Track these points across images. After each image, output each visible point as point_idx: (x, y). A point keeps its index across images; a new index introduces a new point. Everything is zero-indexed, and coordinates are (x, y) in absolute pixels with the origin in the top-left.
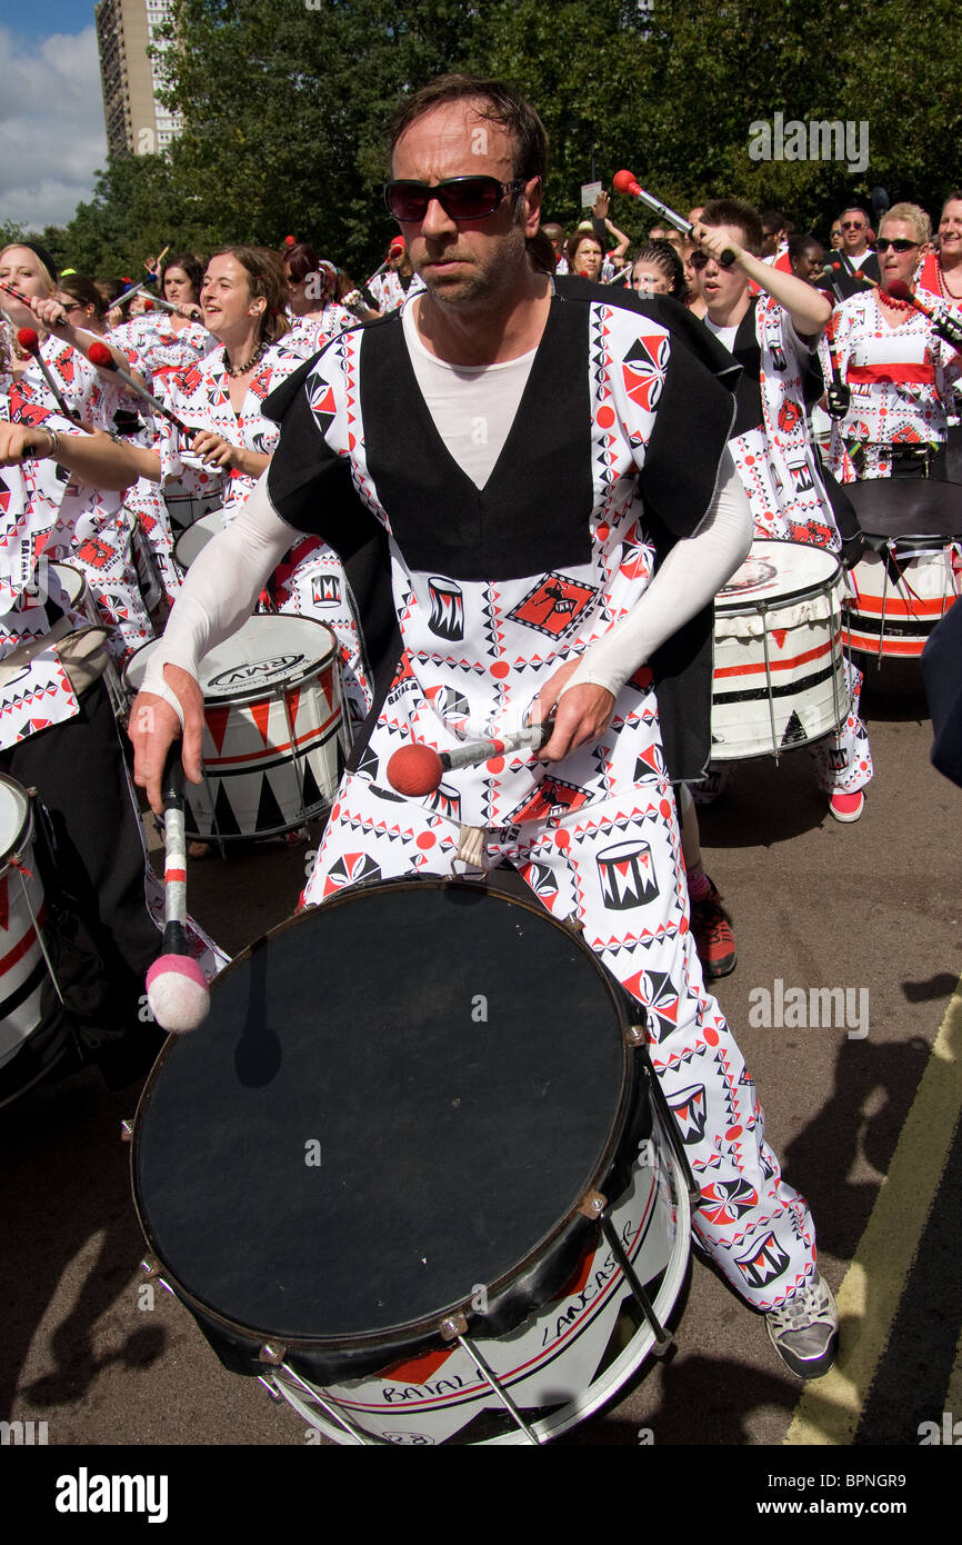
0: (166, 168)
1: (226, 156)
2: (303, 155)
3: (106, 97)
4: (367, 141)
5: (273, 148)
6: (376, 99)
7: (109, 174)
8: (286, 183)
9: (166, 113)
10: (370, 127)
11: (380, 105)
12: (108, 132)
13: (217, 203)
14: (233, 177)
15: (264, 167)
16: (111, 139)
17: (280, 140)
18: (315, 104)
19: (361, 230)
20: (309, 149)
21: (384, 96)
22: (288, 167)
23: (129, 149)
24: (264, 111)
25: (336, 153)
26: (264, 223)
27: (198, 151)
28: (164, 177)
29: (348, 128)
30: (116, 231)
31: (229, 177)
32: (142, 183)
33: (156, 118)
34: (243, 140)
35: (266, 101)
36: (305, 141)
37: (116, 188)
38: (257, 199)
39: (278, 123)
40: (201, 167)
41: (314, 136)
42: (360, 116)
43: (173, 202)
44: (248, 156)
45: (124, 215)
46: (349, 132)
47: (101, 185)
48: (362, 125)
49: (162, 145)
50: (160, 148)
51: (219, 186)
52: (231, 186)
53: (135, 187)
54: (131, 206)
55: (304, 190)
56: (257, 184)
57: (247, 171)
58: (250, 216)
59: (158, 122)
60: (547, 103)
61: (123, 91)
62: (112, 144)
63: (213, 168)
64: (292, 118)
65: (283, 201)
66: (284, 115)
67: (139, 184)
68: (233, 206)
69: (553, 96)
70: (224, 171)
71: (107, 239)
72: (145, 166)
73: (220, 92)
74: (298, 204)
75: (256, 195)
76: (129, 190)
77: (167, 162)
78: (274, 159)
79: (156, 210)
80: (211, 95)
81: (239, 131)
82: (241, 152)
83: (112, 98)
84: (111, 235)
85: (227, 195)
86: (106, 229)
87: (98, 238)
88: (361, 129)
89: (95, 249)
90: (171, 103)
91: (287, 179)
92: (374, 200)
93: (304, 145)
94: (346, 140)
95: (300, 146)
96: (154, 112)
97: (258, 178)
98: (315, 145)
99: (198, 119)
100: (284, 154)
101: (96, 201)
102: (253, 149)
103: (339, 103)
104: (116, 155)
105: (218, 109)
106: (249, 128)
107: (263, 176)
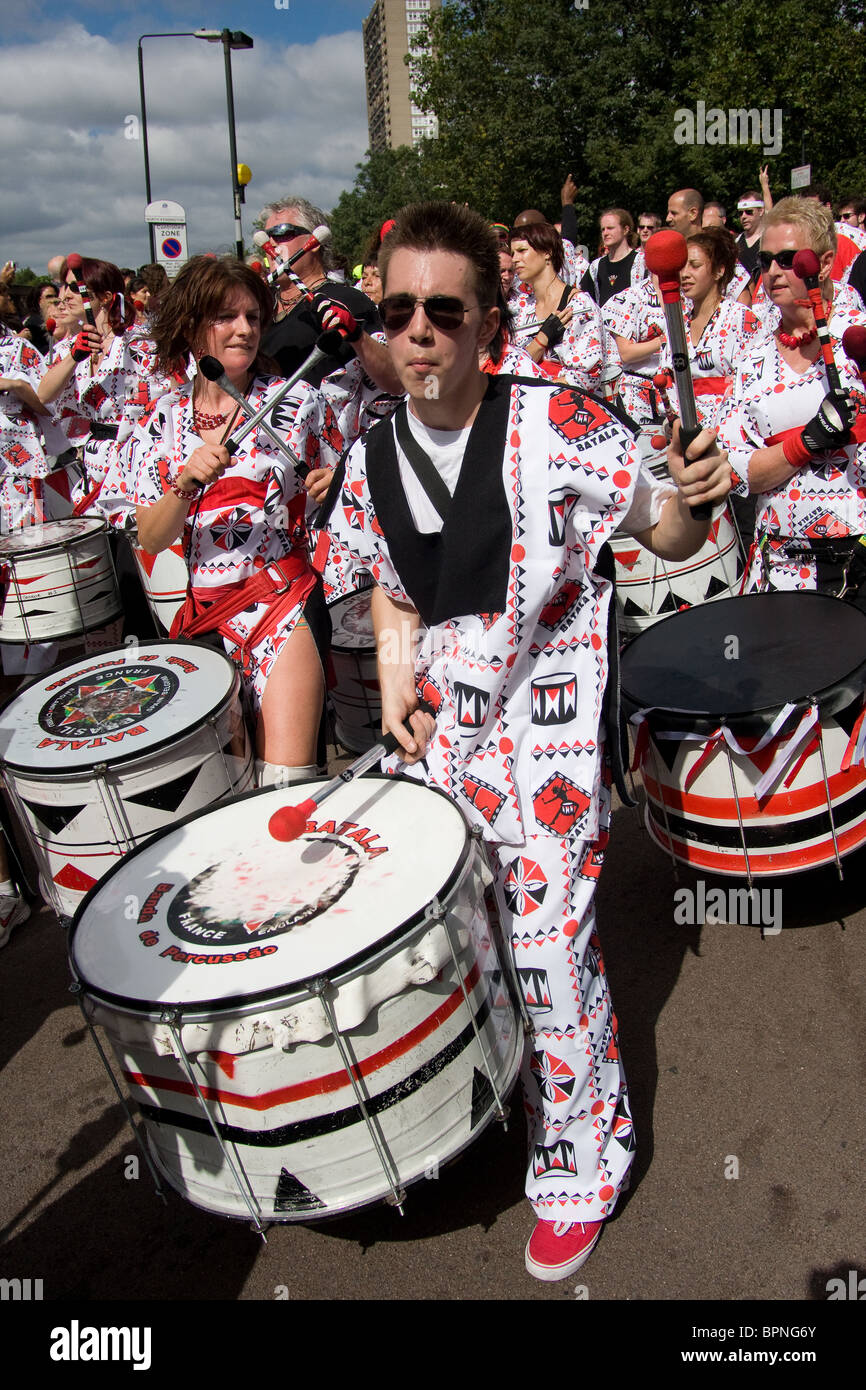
0: (418, 160)
1: (469, 150)
2: (537, 147)
3: (369, 99)
4: (595, 134)
5: (511, 142)
6: (604, 95)
7: (369, 166)
8: (521, 172)
9: (419, 112)
10: (598, 121)
11: (609, 101)
12: (370, 130)
13: (460, 191)
14: (475, 167)
15: (503, 159)
16: (372, 135)
17: (517, 134)
18: (549, 101)
19: (587, 213)
20: (542, 142)
21: (612, 92)
22: (523, 158)
23: (388, 143)
24: (505, 110)
25: (567, 143)
26: (501, 208)
27: (445, 145)
28: (415, 168)
29: (579, 121)
30: (372, 216)
31: (471, 168)
32: (397, 173)
33: (411, 116)
34: (484, 135)
35: (505, 99)
36: (539, 135)
37: (375, 180)
38: (495, 187)
39: (516, 119)
40: (448, 158)
41: (546, 131)
42: (590, 111)
43: (422, 189)
44: (489, 149)
45: (380, 202)
46: (580, 125)
47: (362, 176)
48: (591, 119)
49: (416, 139)
50: (414, 142)
51: (463, 175)
52: (473, 176)
53: (390, 178)
54: (386, 194)
55: (537, 178)
56: (496, 173)
57: (488, 163)
58: (489, 202)
59: (413, 119)
60: (762, 94)
61: (385, 93)
62: (373, 139)
63: (458, 160)
64: (528, 114)
65: (518, 189)
66: (521, 112)
67: (394, 175)
68: (475, 193)
69: (768, 86)
70: (467, 163)
71: (365, 223)
72: (400, 159)
73: (467, 94)
74: (530, 191)
75: (495, 183)
76: (386, 181)
77: (419, 154)
78: (511, 151)
79: (406, 197)
80: (458, 96)
81: (481, 127)
82: (483, 146)
83: (374, 100)
84: (368, 219)
85: (469, 183)
86: (364, 214)
87: (358, 222)
88: (590, 123)
89: (354, 232)
90: (424, 105)
91: (522, 168)
92: (600, 185)
93: (539, 138)
94: (576, 132)
95: (534, 139)
96: (410, 109)
97: (496, 168)
98: (548, 139)
99: (446, 116)
100: (520, 147)
101: (357, 190)
102: (494, 142)
103: (570, 100)
104: (376, 149)
105: (464, 108)
106: (491, 125)
107: (501, 166)
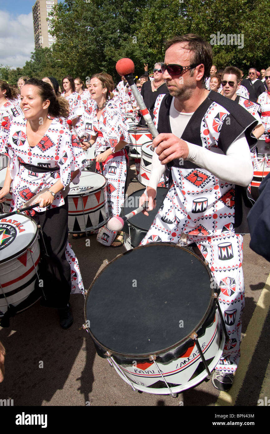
0: (51, 52)
1: (68, 49)
2: (89, 49)
3: (35, 32)
4: (107, 46)
5: (81, 47)
6: (110, 34)
7: (35, 53)
8: (84, 57)
9: (51, 36)
10: (108, 42)
11: (111, 36)
12: (35, 42)
13: (65, 62)
14: (69, 55)
15: (78, 52)
16: (36, 43)
17: (83, 45)
18: (93, 35)
20: (91, 48)
21: (112, 33)
22: (85, 52)
23: (41, 46)
24: (79, 37)
25: (98, 49)
26: (78, 68)
27: (60, 47)
28: (50, 54)
29: (102, 42)
30: (36, 69)
31: (68, 55)
32: (44, 56)
33: (48, 38)
34: (72, 45)
35: (79, 34)
36: (90, 45)
37: (37, 58)
38: (76, 61)
39: (82, 40)
40: (61, 52)
41: (92, 44)
42: (105, 38)
43: (52, 61)
44: (74, 49)
45: (39, 65)
46: (102, 43)
47: (33, 56)
48: (106, 41)
49: (50, 45)
50: (50, 46)
51: (66, 57)
52: (69, 57)
53: (42, 57)
54: (41, 62)
55: (89, 59)
56: (76, 57)
57: (73, 53)
58: (74, 66)
59: (49, 39)
60: (157, 36)
61: (40, 30)
62: (36, 45)
63: (64, 52)
64: (86, 39)
65: (83, 62)
66: (84, 38)
67: (43, 56)
68: (69, 63)
69: (159, 34)
70: (67, 53)
71: (34, 71)
72: (45, 51)
73: (66, 31)
74: (87, 63)
75: (76, 60)
76: (40, 58)
77: (51, 50)
78: (81, 50)
79: (48, 63)
80: (64, 32)
81: (71, 42)
82: (72, 48)
83: (36, 32)
84: (35, 70)
85: (68, 60)
86: (33, 68)
87: (31, 71)
88: (105, 42)
89: (30, 74)
90: (53, 34)
91: (84, 56)
92: (109, 62)
93: (90, 46)
94: (101, 45)
95: (88, 46)
96: (48, 36)
97: (76, 55)
98: (92, 46)
99: (60, 38)
100: (84, 49)
101: (31, 61)
102: (75, 47)
103: (100, 35)
104: (37, 48)
105: (66, 36)
106: (74, 41)
107: (78, 55)
